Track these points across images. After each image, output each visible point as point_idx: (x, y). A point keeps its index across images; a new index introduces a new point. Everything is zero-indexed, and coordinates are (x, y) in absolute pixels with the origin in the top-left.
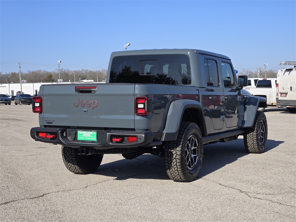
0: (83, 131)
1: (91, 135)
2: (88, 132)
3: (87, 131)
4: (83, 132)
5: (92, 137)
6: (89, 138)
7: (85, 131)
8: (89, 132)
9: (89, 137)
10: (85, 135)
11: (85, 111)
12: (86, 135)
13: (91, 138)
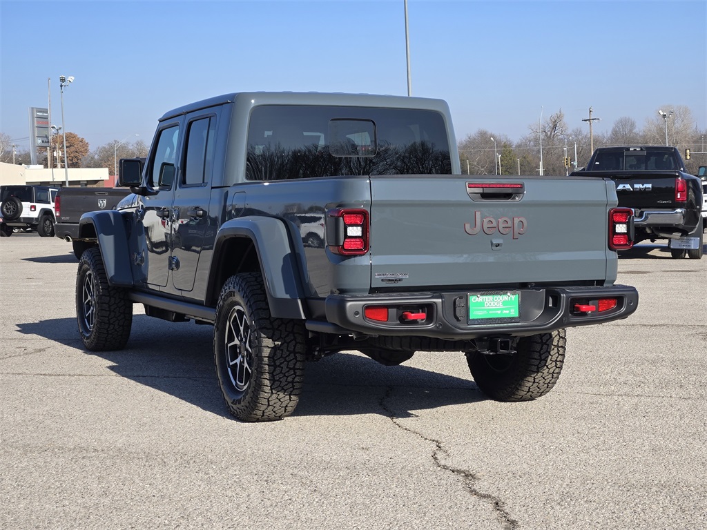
0: (484, 294)
1: (504, 303)
2: (495, 297)
3: (496, 294)
4: (484, 297)
5: (506, 309)
6: (499, 312)
7: (490, 294)
8: (499, 296)
9: (498, 310)
10: (488, 304)
11: (498, 245)
12: (492, 304)
13: (505, 312)
